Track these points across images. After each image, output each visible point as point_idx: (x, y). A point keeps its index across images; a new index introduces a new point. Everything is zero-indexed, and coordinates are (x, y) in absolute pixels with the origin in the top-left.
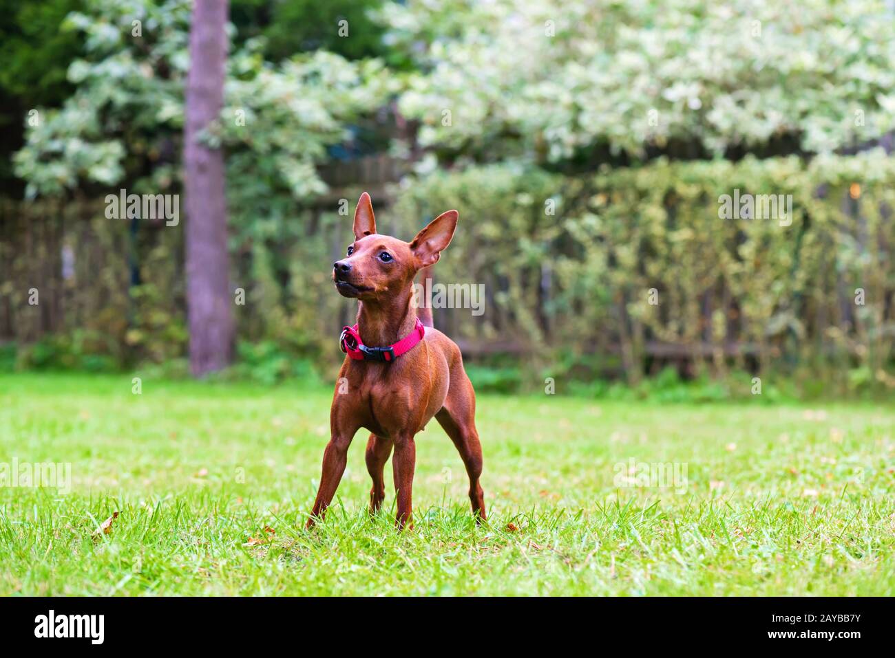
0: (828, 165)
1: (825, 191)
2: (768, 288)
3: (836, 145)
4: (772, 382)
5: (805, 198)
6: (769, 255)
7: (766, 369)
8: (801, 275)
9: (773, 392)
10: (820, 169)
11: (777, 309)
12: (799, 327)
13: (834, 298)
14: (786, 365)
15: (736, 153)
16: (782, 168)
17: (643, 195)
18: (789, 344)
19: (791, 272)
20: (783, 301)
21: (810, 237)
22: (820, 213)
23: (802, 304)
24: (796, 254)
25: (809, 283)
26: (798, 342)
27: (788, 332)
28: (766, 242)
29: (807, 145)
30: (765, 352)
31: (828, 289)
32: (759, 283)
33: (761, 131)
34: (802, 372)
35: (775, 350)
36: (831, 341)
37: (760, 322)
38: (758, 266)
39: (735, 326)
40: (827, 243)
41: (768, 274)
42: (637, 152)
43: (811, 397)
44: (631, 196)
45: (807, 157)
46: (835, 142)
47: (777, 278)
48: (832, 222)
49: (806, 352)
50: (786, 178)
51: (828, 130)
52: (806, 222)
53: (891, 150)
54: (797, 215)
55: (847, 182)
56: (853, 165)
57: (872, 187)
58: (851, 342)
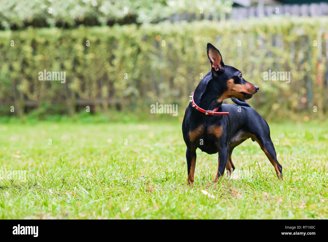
0: (147, 28)
1: (146, 38)
4: (126, 114)
5: (138, 41)
6: (124, 64)
7: (124, 109)
8: (137, 72)
9: (127, 118)
10: (144, 30)
11: (128, 85)
12: (137, 92)
13: (150, 81)
14: (132, 107)
15: (111, 23)
16: (129, 29)
17: (74, 40)
18: (133, 99)
19: (133, 71)
20: (131, 82)
21: (140, 57)
22: (144, 47)
23: (138, 83)
24: (135, 63)
25: (141, 75)
26: (136, 98)
27: (132, 94)
28: (123, 59)
29: (139, 20)
30: (124, 103)
31: (148, 77)
32: (121, 75)
33: (120, 14)
34: (138, 110)
35: (127, 102)
36: (149, 98)
37: (122, 91)
38: (120, 69)
39: (112, 92)
40: (147, 59)
41: (124, 71)
42: (72, 23)
43: (142, 120)
44: (70, 41)
45: (139, 25)
46: (150, 18)
47: (128, 73)
48: (149, 51)
49: (140, 102)
50: (131, 33)
51: (147, 14)
52: (139, 51)
53: (172, 21)
54: (135, 49)
55: (155, 34)
56: (157, 28)
57: (165, 37)
58: (157, 98)
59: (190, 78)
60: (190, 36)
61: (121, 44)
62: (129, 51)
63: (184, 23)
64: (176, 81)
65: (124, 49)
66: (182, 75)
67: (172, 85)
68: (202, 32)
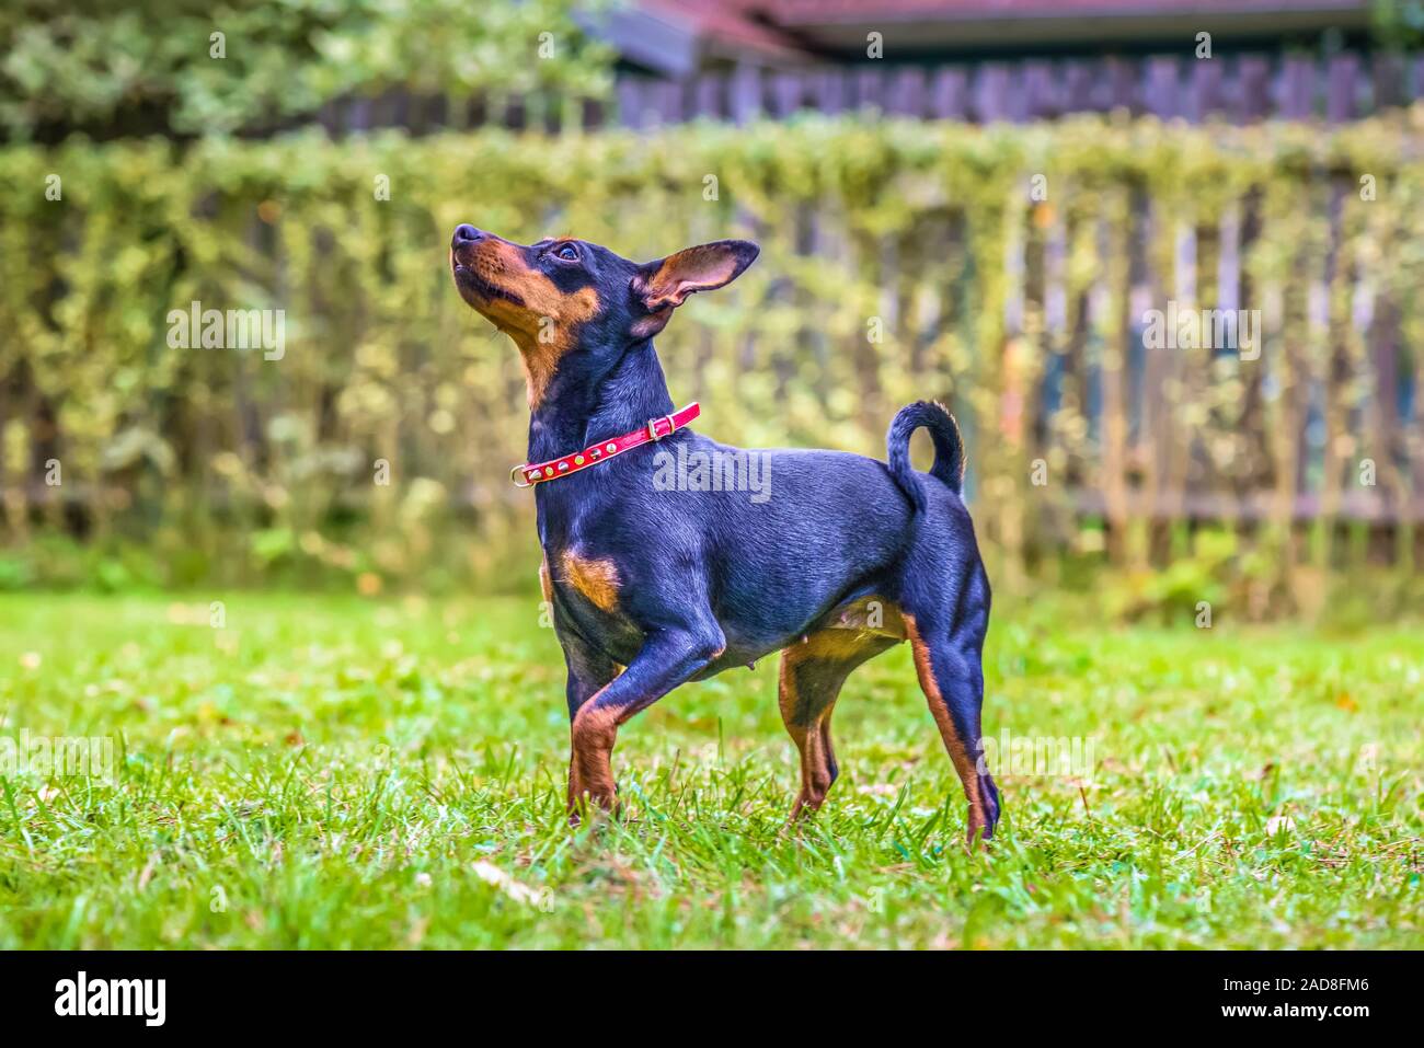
0: (222, 157)
1: (215, 205)
2: (107, 383)
3: (237, 124)
4: (113, 553)
5: (178, 216)
6: (109, 323)
7: (103, 531)
8: (168, 362)
9: (114, 572)
10: (206, 164)
11: (123, 421)
12: (163, 454)
13: (228, 403)
14: (138, 522)
15: (52, 131)
16: (135, 164)
18: (145, 485)
19: (148, 353)
20: (137, 404)
21: (186, 288)
22: (204, 245)
23: (171, 413)
24: (158, 320)
25: (184, 374)
26: (162, 482)
27: (143, 464)
28: (106, 296)
29: (182, 120)
30: (104, 501)
31: (217, 384)
32: (91, 372)
33: (97, 91)
34: (169, 535)
35: (117, 497)
36: (220, 481)
37: (92, 444)
38: (90, 343)
39: (47, 452)
41: (107, 355)
43: (186, 580)
45: (182, 142)
46: (234, 113)
47: (126, 363)
48: (227, 263)
49: (176, 500)
50: (143, 179)
51: (222, 93)
52: (181, 262)
53: (337, 133)
54: (162, 251)
55: (256, 191)
56: (268, 159)
57: (302, 198)
58: (259, 482)
59: (415, 392)
60: (418, 198)
61: (98, 228)
62: (132, 262)
63: (392, 141)
64: (347, 404)
65: (110, 253)
66: (376, 377)
67: (330, 428)
68: (473, 184)
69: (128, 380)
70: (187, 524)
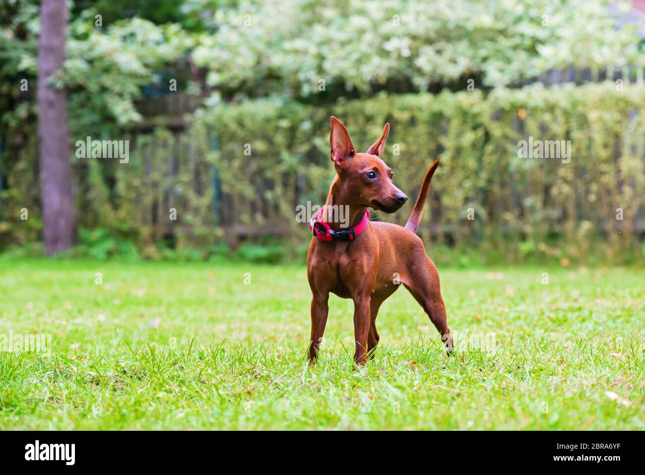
0: (502, 96)
1: (500, 115)
2: (460, 185)
3: (508, 82)
4: (464, 253)
5: (486, 119)
6: (460, 162)
7: (459, 244)
8: (484, 175)
9: (465, 260)
10: (497, 98)
11: (467, 200)
12: (483, 213)
13: (508, 191)
14: (474, 240)
15: (436, 88)
16: (469, 99)
17: (369, 119)
18: (476, 225)
19: (476, 173)
20: (471, 194)
21: (489, 148)
22: (497, 130)
23: (485, 197)
24: (480, 160)
25: (490, 181)
26: (482, 223)
27: (477, 218)
28: (458, 151)
29: (487, 82)
30: (459, 232)
31: (503, 185)
32: (454, 181)
33: (453, 72)
34: (486, 245)
35: (466, 230)
36: (506, 223)
37: (455, 210)
38: (453, 170)
39: (437, 213)
40: (502, 152)
41: (460, 174)
42: (365, 88)
43: (492, 263)
44: (361, 120)
45: (487, 90)
46: (507, 79)
47: (467, 178)
48: (506, 137)
49: (488, 231)
50: (472, 105)
51: (502, 71)
52: (487, 137)
53: (547, 84)
54: (480, 133)
55: (515, 108)
56: (520, 96)
57: (534, 111)
58: (521, 223)
59: (581, 185)
60: (580, 109)
61: (455, 125)
62: (469, 137)
63: (569, 87)
64: (554, 191)
65: (460, 135)
66: (565, 181)
67: (548, 201)
68: (602, 103)
69: (468, 184)
70: (492, 239)
